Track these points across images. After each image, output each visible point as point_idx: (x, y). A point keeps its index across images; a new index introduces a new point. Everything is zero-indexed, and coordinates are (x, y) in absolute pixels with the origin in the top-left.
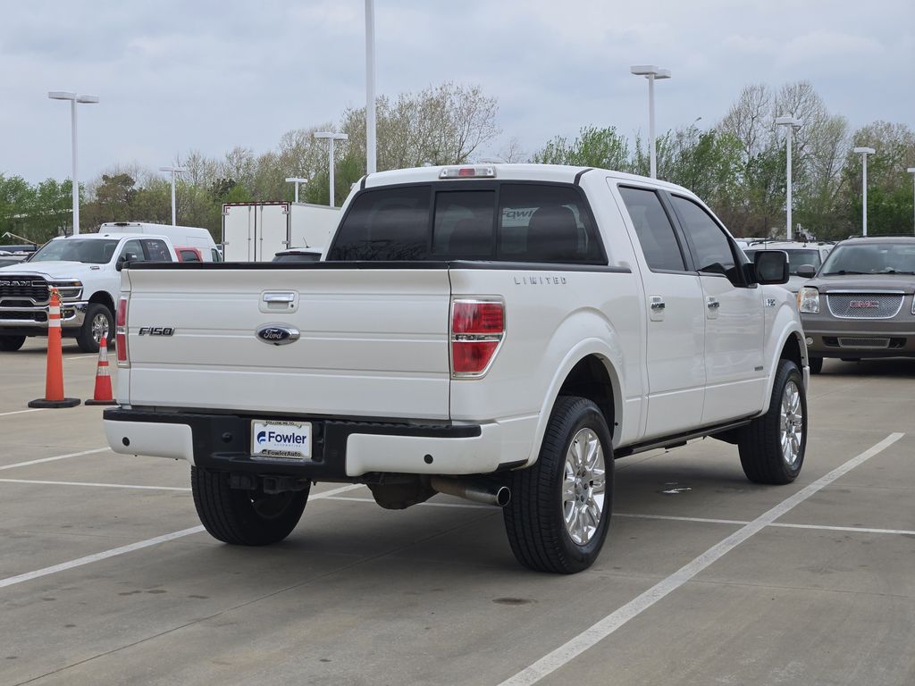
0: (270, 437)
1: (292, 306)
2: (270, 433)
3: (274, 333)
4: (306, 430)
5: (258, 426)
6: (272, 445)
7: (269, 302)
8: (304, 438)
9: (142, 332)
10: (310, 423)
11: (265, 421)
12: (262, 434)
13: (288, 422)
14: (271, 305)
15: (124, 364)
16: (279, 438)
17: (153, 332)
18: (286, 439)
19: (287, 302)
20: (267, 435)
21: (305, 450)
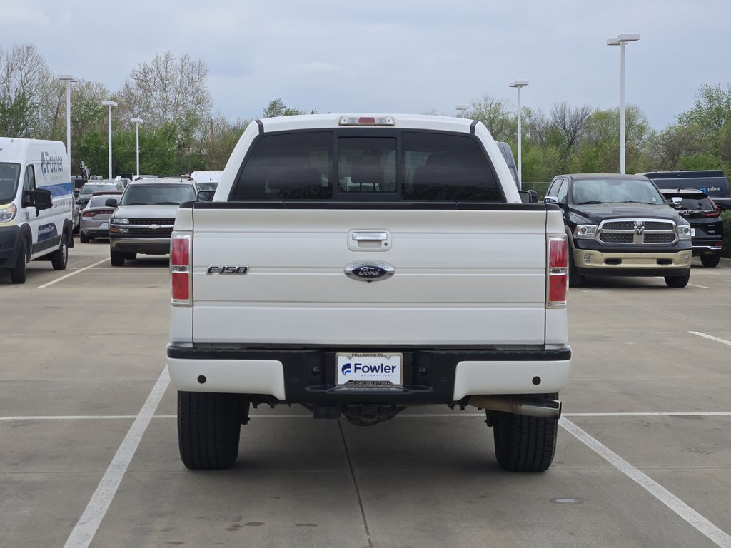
0: (356, 368)
1: (386, 244)
2: (356, 365)
3: (370, 270)
4: (396, 360)
5: (342, 359)
6: (359, 376)
7: (359, 241)
8: (393, 367)
9: (210, 271)
10: (401, 354)
11: (350, 354)
12: (348, 366)
13: (377, 354)
14: (362, 244)
15: (187, 302)
16: (366, 369)
17: (224, 271)
18: (374, 369)
19: (380, 241)
20: (353, 366)
21: (396, 378)
